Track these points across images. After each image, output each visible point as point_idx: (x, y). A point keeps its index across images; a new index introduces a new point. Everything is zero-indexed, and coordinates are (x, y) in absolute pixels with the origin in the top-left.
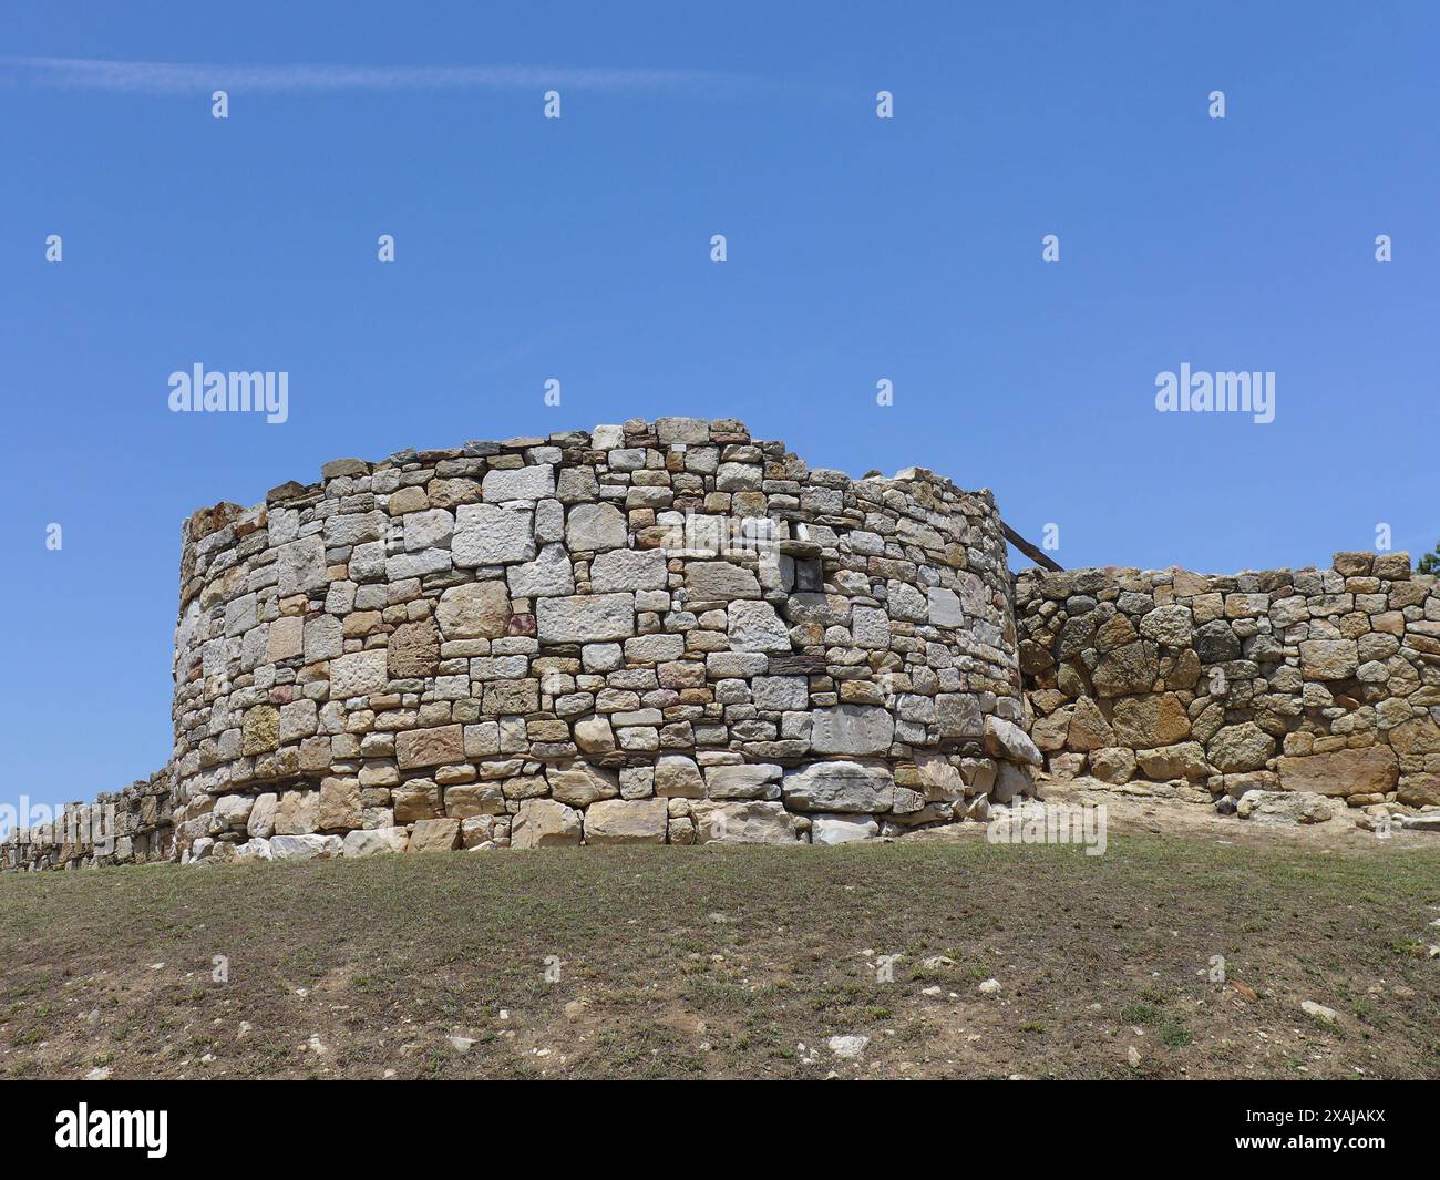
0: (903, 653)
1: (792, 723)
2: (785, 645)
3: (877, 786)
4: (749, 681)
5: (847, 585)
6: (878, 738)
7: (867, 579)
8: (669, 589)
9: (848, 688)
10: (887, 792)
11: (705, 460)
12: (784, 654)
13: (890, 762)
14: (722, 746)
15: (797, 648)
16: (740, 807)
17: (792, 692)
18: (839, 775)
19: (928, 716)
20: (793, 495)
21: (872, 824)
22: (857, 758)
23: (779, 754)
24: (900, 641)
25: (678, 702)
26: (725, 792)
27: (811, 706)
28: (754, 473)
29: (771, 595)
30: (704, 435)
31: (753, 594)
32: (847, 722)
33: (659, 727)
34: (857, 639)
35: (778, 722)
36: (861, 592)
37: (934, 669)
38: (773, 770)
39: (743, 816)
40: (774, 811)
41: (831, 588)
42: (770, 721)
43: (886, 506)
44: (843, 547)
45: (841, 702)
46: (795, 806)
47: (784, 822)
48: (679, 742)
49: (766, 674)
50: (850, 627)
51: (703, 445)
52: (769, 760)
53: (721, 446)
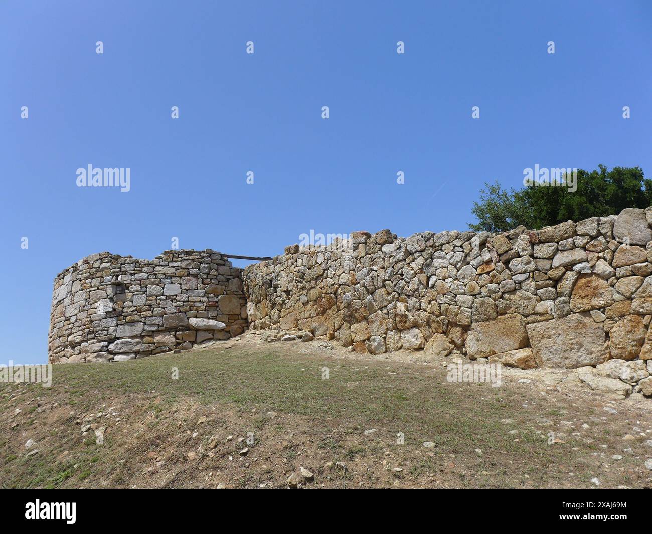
0: (150, 306)
1: (111, 330)
2: (111, 310)
3: (135, 345)
4: (101, 320)
5: (132, 290)
6: (137, 331)
7: (140, 287)
8: (86, 300)
9: (128, 319)
10: (139, 346)
11: (97, 264)
12: (111, 312)
13: (142, 337)
14: (93, 339)
15: (114, 310)
16: (95, 354)
17: (112, 322)
18: (122, 343)
19: (159, 322)
20: (118, 268)
21: (133, 355)
22: (129, 338)
23: (107, 339)
24: (149, 302)
25: (85, 329)
26: (92, 351)
27: (117, 325)
28: (108, 265)
29: (109, 297)
30: (98, 257)
31: (104, 297)
32: (127, 327)
33: (81, 336)
34: (134, 305)
35: (108, 331)
36: (137, 291)
37: (164, 308)
38: (106, 344)
39: (96, 357)
40: (103, 355)
41: (127, 291)
42: (106, 331)
43: (150, 264)
44: (132, 280)
45: (127, 323)
46: (110, 353)
47: (106, 357)
48: (85, 339)
49: (106, 318)
50: (132, 302)
51: (97, 260)
52: (104, 341)
53: (101, 259)
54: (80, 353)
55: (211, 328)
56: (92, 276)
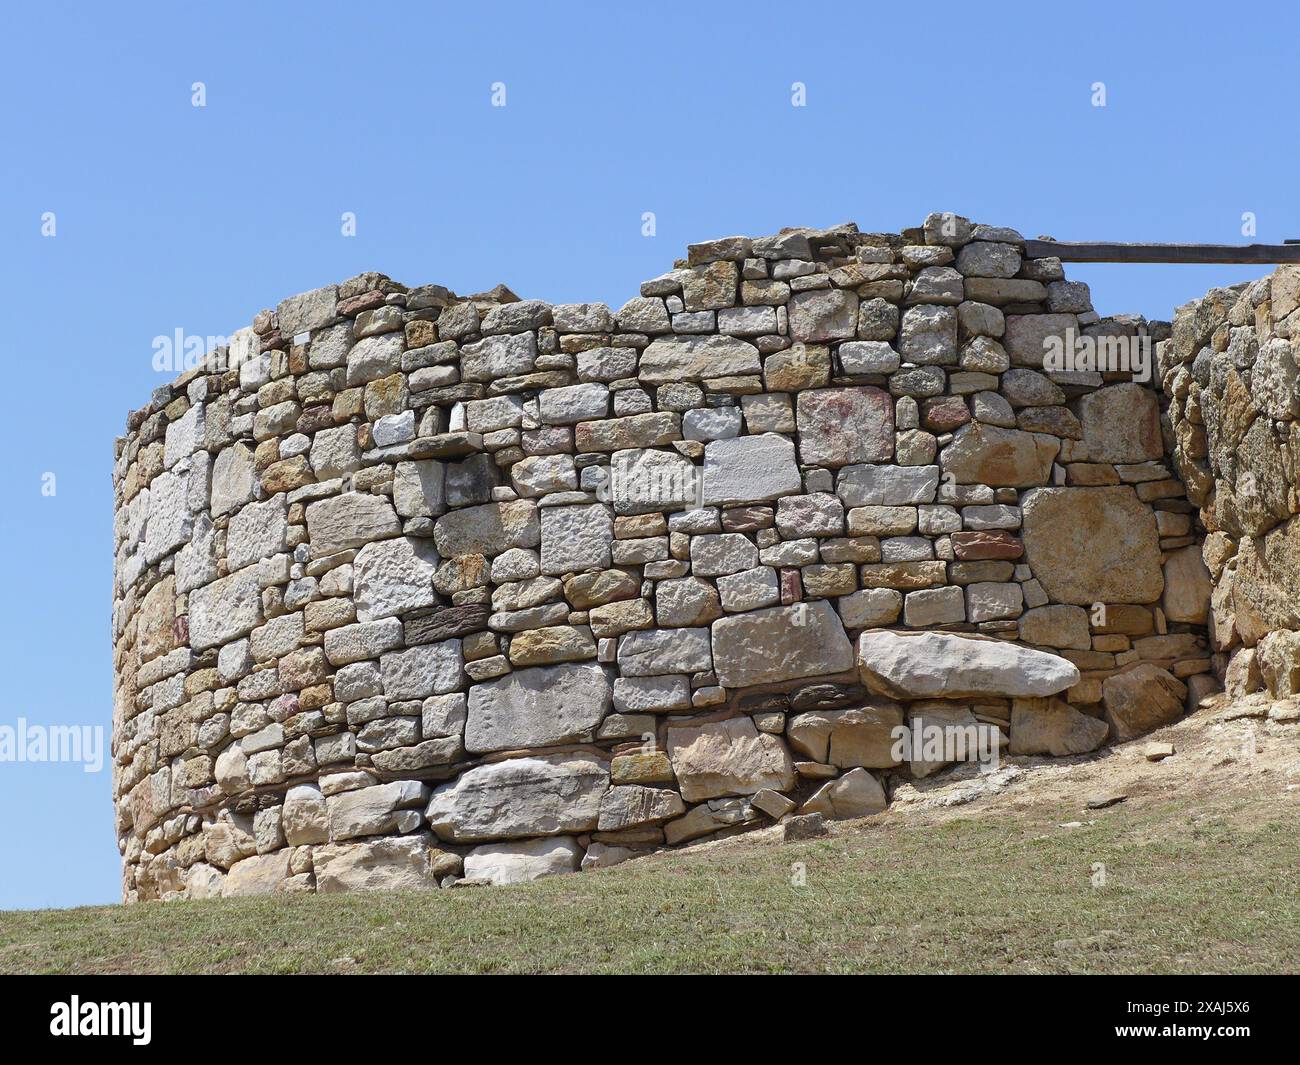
0: (635, 567)
1: (435, 714)
2: (424, 598)
3: (567, 790)
4: (376, 660)
5: (530, 482)
6: (574, 714)
7: (569, 462)
8: (290, 549)
9: (521, 644)
10: (592, 797)
11: (327, 350)
12: (424, 612)
13: (604, 747)
14: (346, 763)
15: (443, 598)
16: (363, 850)
17: (438, 666)
18: (500, 783)
19: (690, 659)
20: (444, 363)
21: (563, 851)
22: (534, 752)
23: (416, 764)
24: (626, 549)
25: (297, 709)
26: (346, 831)
27: (465, 684)
28: (388, 347)
29: (408, 527)
30: (329, 309)
31: (384, 531)
32: (518, 693)
33: (280, 747)
34: (548, 565)
35: (417, 715)
36: (558, 486)
37: (711, 580)
38: (413, 789)
39: (367, 863)
40: (405, 851)
41: (503, 491)
42: (407, 716)
43: (617, 330)
44: (528, 424)
45: (515, 668)
46: (442, 839)
47: (418, 864)
48: (302, 767)
49: (401, 647)
50: (536, 549)
51: (330, 325)
52: (405, 775)
53: (350, 317)
54: (284, 844)
55: (994, 688)
56: (310, 417)
